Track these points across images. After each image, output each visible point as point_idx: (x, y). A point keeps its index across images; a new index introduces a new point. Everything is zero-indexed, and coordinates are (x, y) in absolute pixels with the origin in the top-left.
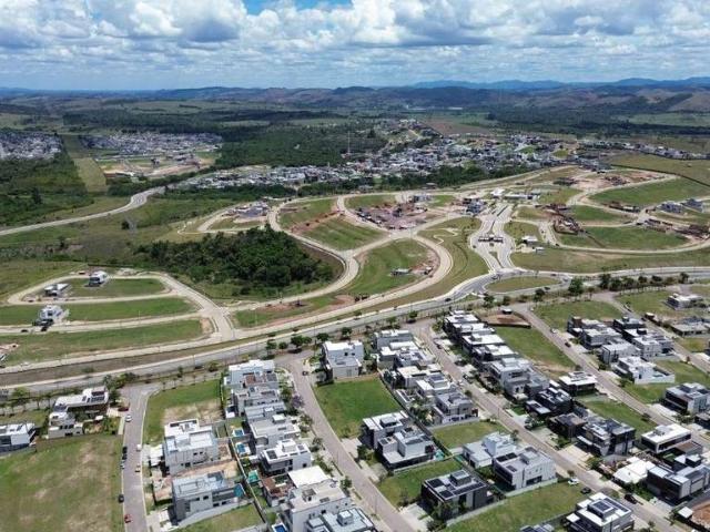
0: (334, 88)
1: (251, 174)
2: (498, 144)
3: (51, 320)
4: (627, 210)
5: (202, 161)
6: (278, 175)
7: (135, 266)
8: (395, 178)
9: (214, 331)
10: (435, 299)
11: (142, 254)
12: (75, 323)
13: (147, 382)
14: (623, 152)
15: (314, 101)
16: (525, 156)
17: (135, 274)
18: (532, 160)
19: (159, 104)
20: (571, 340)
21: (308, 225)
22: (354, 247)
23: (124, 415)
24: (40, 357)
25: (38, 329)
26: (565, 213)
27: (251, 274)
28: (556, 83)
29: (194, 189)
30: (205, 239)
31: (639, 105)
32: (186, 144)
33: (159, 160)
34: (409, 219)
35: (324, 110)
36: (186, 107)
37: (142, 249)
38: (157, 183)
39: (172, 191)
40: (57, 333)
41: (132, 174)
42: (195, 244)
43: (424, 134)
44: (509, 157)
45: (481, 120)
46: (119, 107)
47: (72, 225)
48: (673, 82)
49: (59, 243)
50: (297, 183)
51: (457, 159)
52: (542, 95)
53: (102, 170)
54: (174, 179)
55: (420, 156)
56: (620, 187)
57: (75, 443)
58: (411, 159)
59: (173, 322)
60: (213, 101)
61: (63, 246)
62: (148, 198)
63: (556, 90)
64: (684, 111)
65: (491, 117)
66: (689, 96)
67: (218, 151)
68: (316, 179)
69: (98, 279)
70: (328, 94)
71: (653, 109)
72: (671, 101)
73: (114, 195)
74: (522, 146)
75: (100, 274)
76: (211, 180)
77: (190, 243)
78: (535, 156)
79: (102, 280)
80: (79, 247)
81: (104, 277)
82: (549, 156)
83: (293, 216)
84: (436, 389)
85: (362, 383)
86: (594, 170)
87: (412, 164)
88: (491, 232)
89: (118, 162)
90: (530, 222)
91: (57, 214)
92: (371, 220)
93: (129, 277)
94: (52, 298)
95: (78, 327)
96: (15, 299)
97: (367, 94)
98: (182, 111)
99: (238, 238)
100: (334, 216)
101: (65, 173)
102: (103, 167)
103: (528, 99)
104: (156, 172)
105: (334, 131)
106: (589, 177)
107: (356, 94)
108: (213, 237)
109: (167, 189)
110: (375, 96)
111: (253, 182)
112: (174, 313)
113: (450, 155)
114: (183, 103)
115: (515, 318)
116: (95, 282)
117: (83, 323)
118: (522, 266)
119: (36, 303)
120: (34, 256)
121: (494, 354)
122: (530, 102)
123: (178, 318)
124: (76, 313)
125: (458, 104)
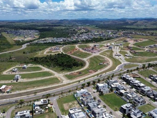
0: (60, 20)
1: (49, 40)
2: (104, 32)
3: (18, 79)
4: (142, 48)
5: (36, 37)
6: (55, 40)
7: (31, 63)
8: (84, 40)
9: (63, 81)
10: (114, 71)
11: (31, 60)
12: (24, 79)
13: (54, 96)
14: (133, 34)
15: (56, 22)
16: (111, 35)
17: (33, 65)
18: (113, 36)
19: (21, 23)
20: (151, 80)
21: (71, 52)
22: (85, 58)
23: (53, 106)
24: (20, 89)
25: (15, 81)
26: (131, 48)
27: (62, 65)
28: (108, 19)
29: (37, 44)
30: (47, 56)
31: (127, 24)
32: (30, 32)
33: (26, 36)
34: (96, 50)
35: (59, 25)
36: (27, 24)
37: (31, 59)
38: (27, 42)
39: (32, 44)
40: (21, 82)
41: (20, 40)
42: (45, 57)
43: (86, 30)
44: (108, 35)
45: (94, 27)
46: (11, 24)
47: (10, 53)
48: (132, 19)
49: (9, 57)
50: (61, 42)
51: (96, 36)
52: (106, 21)
53: (13, 39)
54: (31, 41)
55: (87, 35)
56: (138, 42)
57: (43, 115)
58: (86, 36)
59: (50, 78)
60: (33, 22)
61: (10, 58)
62: (27, 45)
63: (108, 20)
64: (137, 25)
65: (96, 26)
66: (137, 22)
67: (39, 34)
68: (65, 41)
69: (25, 67)
70: (58, 21)
71: (130, 25)
72: (134, 23)
73: (18, 45)
74: (110, 33)
75: (25, 66)
76: (40, 41)
77: (44, 57)
78: (114, 35)
79: (26, 67)
80: (15, 59)
81: (26, 66)
82: (117, 35)
83: (66, 50)
84: (133, 96)
85: (110, 95)
86: (130, 38)
87: (87, 37)
88: (116, 53)
89: (16, 37)
90: (124, 51)
91: (5, 50)
92: (86, 51)
93: (32, 66)
94: (15, 72)
95: (25, 80)
96: (5, 73)
97: (68, 21)
98: (26, 25)
99: (55, 56)
100: (77, 50)
101: (4, 40)
102: (13, 38)
103: (103, 22)
104: (26, 39)
105: (64, 29)
106: (130, 40)
107: (65, 21)
108: (49, 55)
109: (30, 43)
110: (70, 21)
111: (51, 42)
112: (49, 76)
113: (95, 35)
114: (26, 23)
115: (135, 75)
116: (24, 68)
117: (26, 79)
118: (128, 62)
119: (10, 74)
120: (4, 61)
121: (141, 86)
122: (104, 23)
123: (51, 77)
124: (23, 76)
125: (88, 24)
